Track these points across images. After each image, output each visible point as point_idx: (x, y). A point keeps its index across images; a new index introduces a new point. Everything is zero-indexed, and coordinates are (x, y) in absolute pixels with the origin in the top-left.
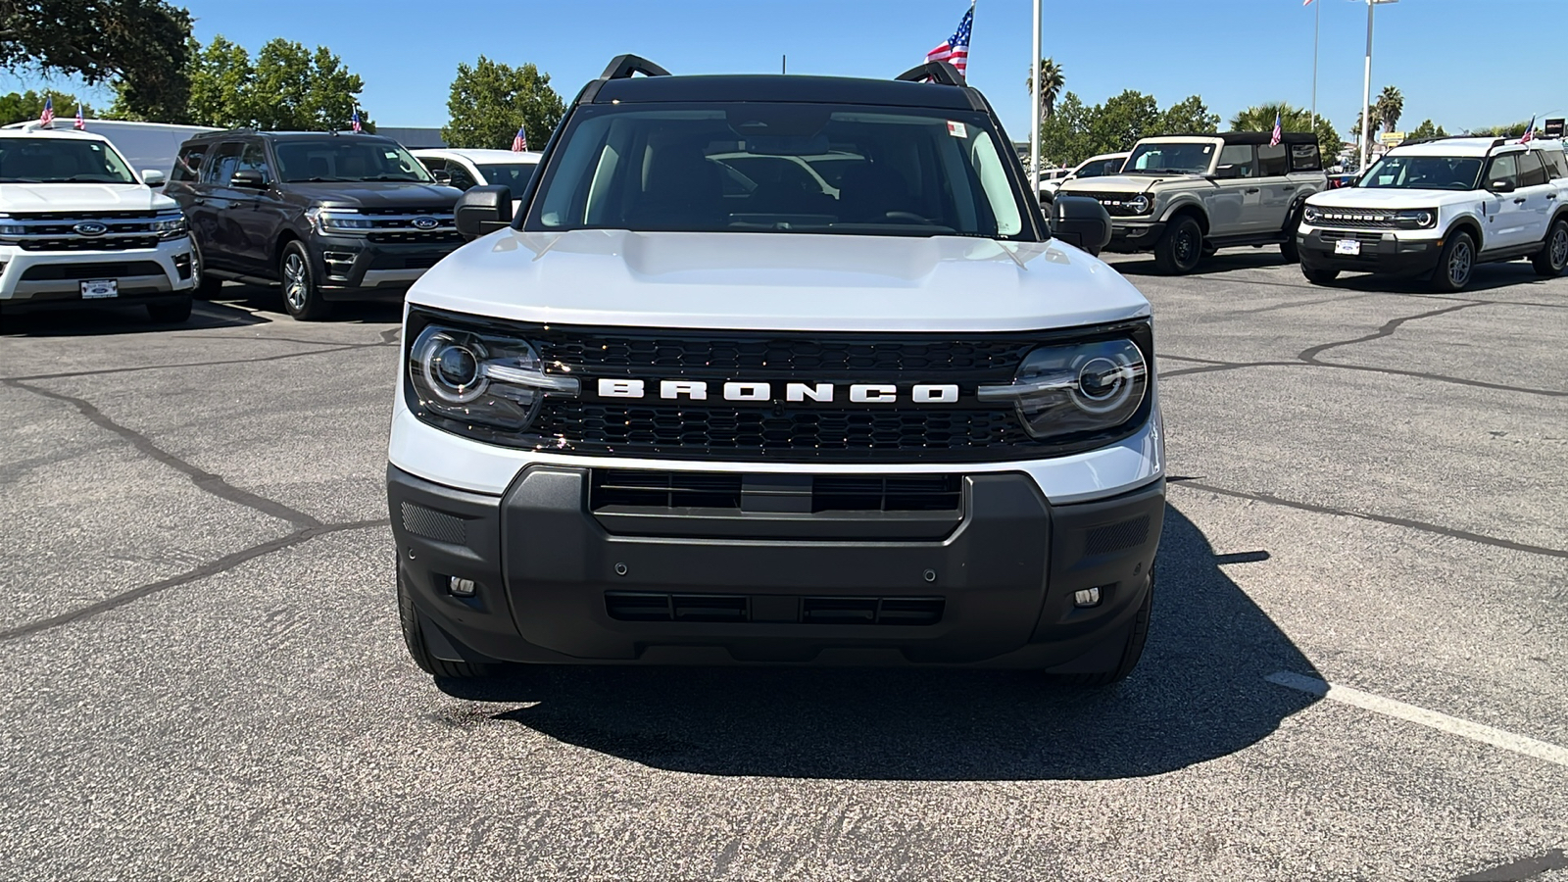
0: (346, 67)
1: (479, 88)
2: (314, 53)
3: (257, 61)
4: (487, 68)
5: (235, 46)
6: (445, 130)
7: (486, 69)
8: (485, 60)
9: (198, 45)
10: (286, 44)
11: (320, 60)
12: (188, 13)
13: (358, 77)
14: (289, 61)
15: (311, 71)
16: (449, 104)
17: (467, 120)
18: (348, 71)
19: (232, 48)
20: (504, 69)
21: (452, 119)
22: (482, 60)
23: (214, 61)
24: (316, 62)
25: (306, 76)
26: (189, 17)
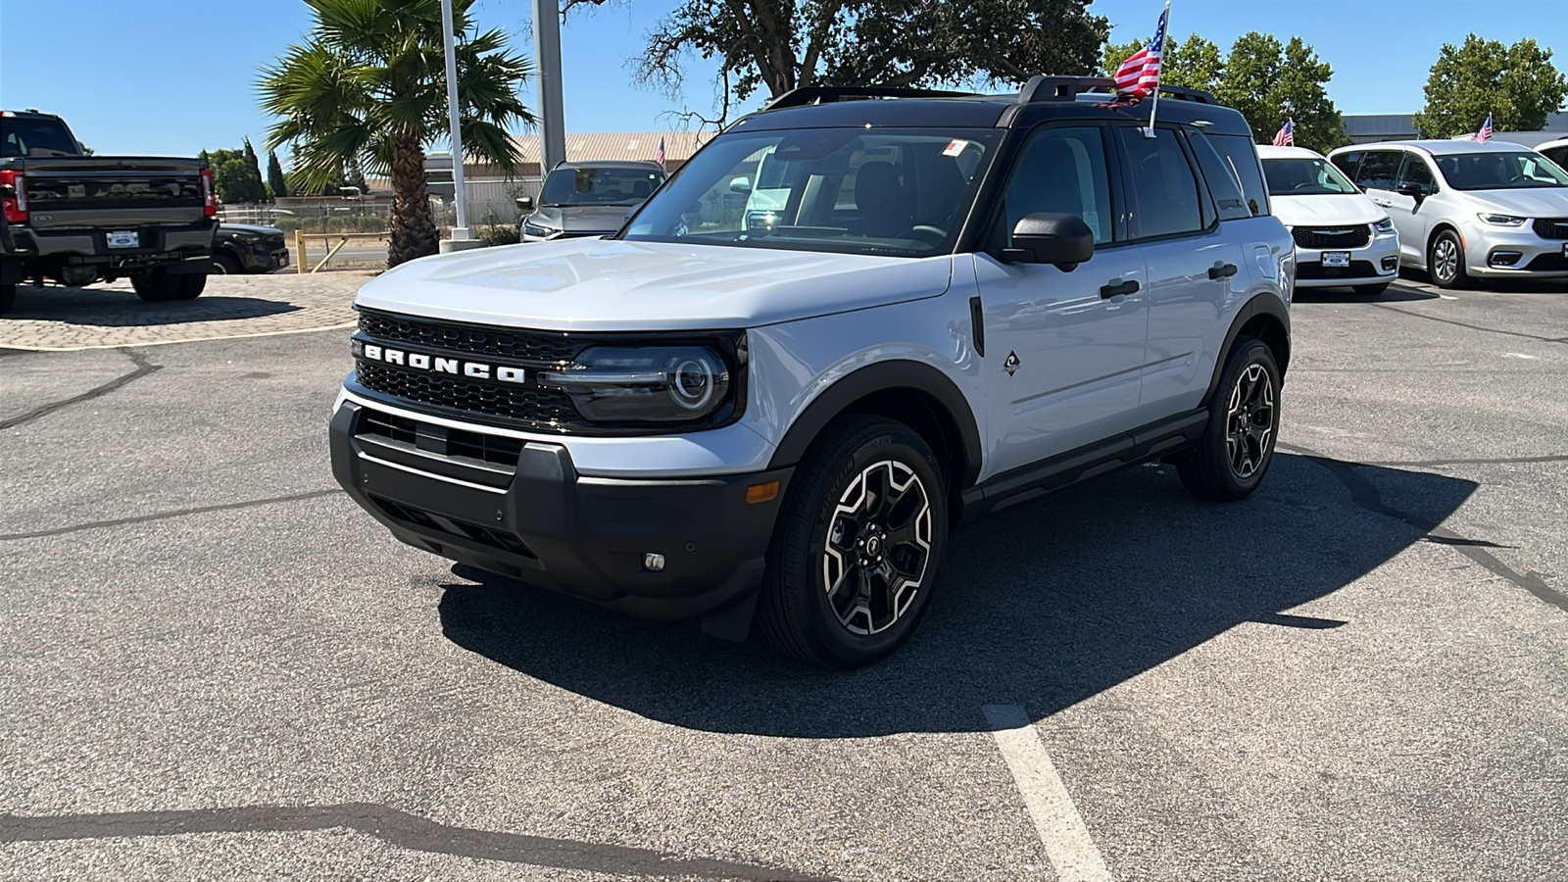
0: (1317, 56)
1: (1461, 69)
2: (1285, 44)
3: (1228, 56)
4: (1474, 47)
5: (1208, 42)
6: (1418, 116)
7: (1472, 47)
8: (1473, 37)
9: (1175, 44)
10: (1258, 38)
11: (1291, 51)
12: (1107, 21)
13: (1328, 66)
14: (1259, 53)
15: (1280, 63)
16: (1426, 89)
17: (1444, 104)
18: (1318, 60)
19: (1205, 45)
20: (1495, 46)
21: (1428, 104)
22: (1470, 38)
23: (1186, 59)
24: (1286, 53)
25: (1274, 68)
26: (1108, 24)
